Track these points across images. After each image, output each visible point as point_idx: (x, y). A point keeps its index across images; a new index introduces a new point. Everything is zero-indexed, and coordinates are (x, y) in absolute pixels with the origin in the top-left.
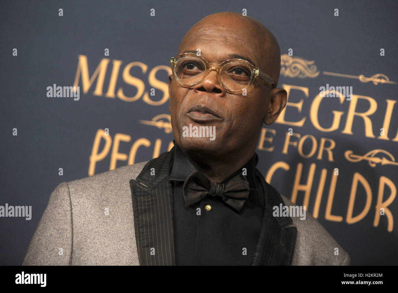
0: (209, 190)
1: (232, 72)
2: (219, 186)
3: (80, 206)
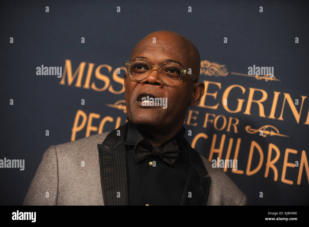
0: (151, 152)
1: (168, 71)
3: (63, 162)
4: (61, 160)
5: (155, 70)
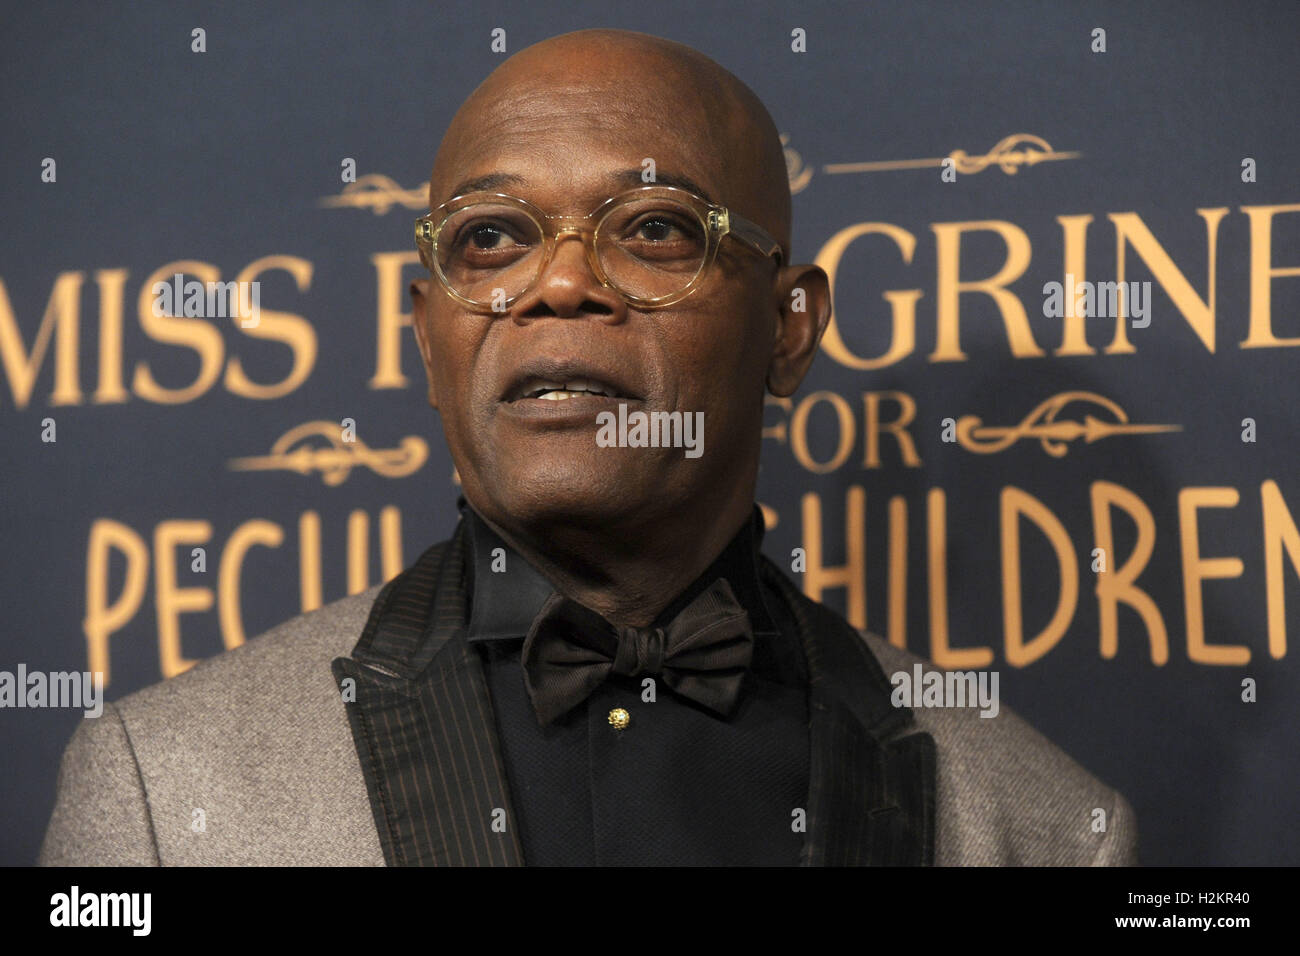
0: (612, 658)
1: (633, 234)
2: (644, 638)
3: (173, 780)
4: (160, 771)
5: (570, 238)
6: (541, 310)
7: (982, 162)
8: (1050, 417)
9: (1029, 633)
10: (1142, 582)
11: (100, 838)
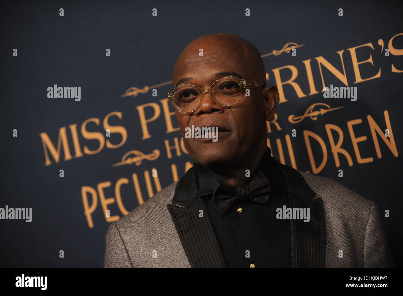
0: (235, 196)
2: (243, 189)
3: (132, 243)
4: (129, 241)
5: (207, 93)
6: (202, 113)
7: (281, 52)
8: (311, 111)
9: (317, 166)
10: (342, 147)
11: (116, 259)
